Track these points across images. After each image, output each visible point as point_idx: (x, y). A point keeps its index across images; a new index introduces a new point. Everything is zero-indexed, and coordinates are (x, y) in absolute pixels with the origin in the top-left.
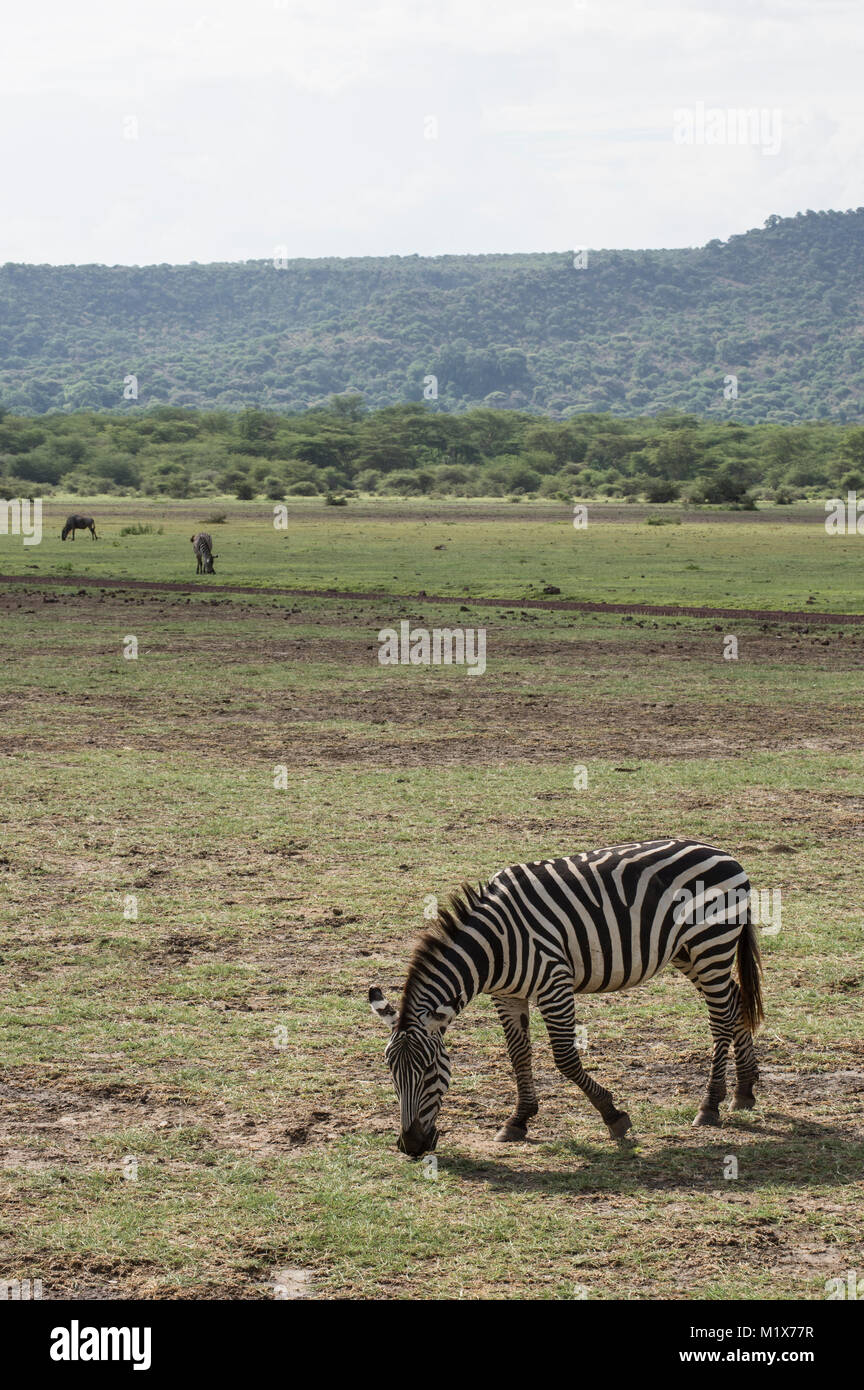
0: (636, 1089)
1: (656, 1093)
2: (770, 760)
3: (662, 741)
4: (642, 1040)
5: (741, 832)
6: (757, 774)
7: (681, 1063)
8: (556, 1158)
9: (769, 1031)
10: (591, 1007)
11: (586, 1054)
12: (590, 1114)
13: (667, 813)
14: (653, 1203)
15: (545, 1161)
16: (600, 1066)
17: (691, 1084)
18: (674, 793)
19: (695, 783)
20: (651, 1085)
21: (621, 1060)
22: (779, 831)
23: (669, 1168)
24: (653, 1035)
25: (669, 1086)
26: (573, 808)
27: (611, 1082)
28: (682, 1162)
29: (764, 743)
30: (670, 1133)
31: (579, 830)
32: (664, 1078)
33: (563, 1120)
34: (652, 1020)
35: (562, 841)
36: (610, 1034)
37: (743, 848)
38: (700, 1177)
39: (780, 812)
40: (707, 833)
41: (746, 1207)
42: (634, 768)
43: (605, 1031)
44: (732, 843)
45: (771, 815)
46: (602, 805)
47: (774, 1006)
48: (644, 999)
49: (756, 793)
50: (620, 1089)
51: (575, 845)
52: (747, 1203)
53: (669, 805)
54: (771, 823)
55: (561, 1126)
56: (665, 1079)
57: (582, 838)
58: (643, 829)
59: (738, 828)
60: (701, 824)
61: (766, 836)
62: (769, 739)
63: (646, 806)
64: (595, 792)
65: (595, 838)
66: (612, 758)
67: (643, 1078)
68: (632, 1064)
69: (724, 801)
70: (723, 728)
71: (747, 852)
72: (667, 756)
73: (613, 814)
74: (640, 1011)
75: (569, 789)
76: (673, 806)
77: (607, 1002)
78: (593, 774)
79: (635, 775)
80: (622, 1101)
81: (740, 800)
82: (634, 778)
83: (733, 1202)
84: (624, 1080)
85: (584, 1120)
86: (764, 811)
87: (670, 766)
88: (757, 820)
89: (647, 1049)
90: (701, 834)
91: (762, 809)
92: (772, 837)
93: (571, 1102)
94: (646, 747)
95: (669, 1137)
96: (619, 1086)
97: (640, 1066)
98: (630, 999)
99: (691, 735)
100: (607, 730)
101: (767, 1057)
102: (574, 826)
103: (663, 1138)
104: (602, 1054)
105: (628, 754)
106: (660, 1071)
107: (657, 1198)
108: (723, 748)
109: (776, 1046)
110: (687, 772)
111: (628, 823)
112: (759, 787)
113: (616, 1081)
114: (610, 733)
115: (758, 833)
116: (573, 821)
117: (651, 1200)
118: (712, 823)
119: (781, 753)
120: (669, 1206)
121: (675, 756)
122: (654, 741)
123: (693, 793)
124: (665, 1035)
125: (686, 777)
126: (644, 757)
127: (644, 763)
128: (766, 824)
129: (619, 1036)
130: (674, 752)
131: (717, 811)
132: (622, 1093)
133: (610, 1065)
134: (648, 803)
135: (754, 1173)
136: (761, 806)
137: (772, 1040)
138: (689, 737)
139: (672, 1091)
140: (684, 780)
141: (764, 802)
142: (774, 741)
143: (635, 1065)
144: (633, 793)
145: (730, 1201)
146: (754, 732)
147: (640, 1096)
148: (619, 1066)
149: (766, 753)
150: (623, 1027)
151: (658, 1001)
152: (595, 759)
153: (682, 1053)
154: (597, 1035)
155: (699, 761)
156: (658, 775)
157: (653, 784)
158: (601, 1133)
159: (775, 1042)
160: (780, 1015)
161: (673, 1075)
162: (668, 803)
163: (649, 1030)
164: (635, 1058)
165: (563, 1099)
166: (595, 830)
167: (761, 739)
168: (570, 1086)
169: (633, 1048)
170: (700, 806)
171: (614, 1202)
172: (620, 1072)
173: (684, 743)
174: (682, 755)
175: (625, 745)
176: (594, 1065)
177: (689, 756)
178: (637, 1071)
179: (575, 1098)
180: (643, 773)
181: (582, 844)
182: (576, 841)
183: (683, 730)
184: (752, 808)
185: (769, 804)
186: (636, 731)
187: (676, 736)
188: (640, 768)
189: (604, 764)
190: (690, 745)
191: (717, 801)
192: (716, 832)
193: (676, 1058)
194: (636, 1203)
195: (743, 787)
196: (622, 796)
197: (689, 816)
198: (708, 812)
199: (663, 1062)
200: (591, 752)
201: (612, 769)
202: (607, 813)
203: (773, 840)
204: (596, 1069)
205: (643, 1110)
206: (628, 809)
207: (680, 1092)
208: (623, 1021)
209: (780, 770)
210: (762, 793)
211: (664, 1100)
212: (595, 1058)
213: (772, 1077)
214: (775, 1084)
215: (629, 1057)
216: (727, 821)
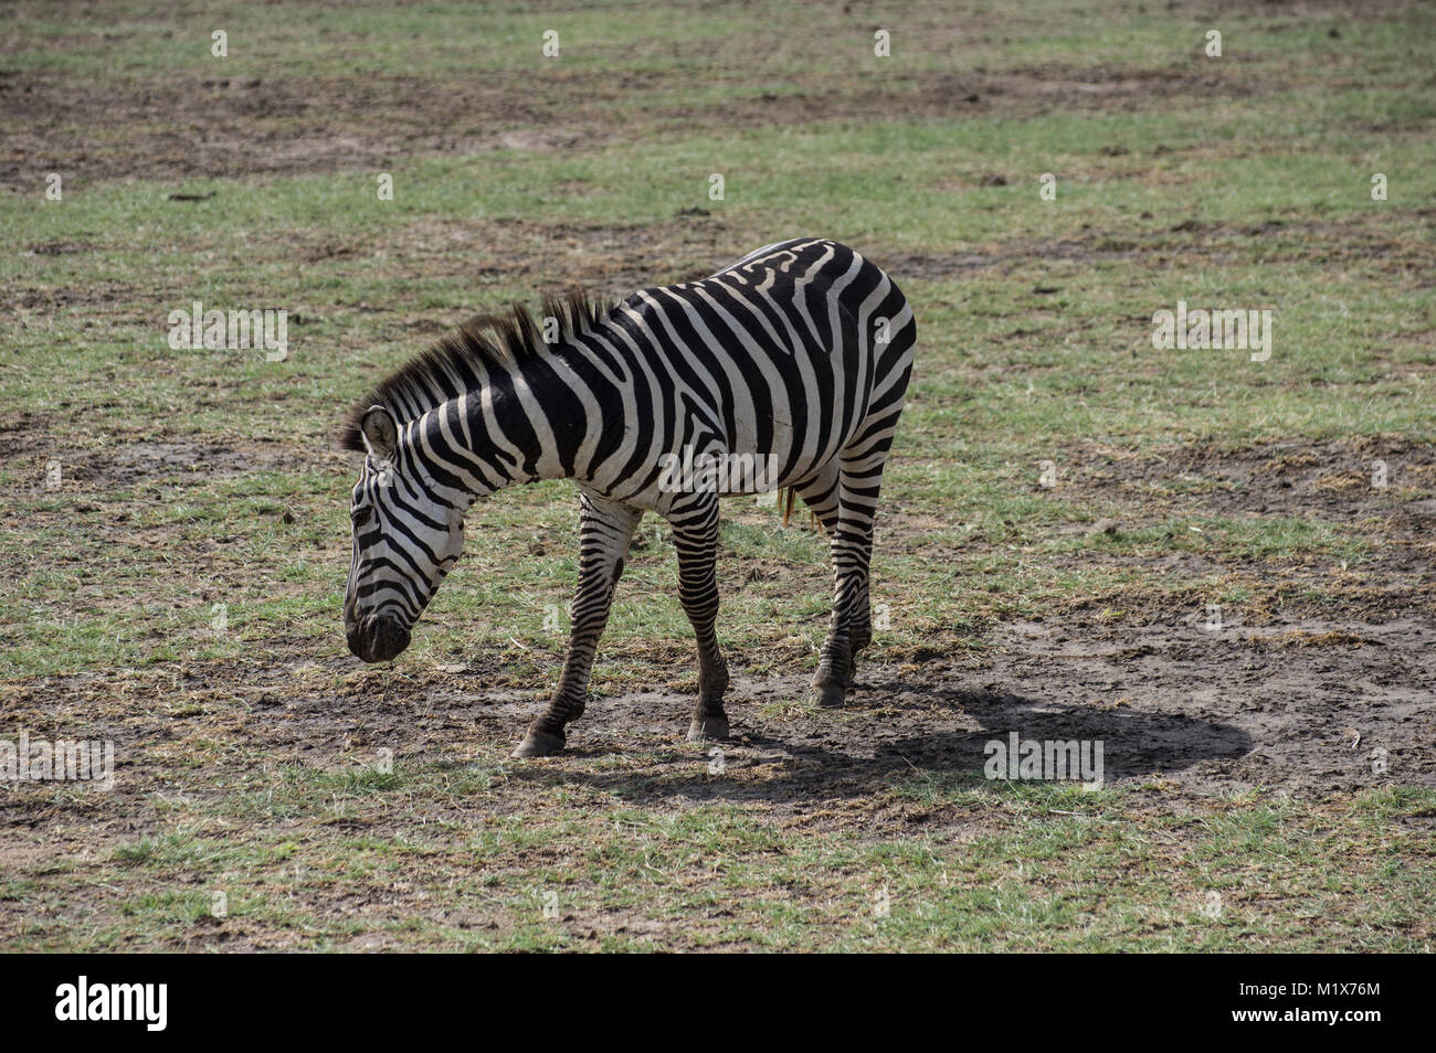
0: (275, 743)
1: (310, 747)
2: (446, 171)
3: (248, 145)
4: (275, 659)
5: (408, 296)
6: (428, 195)
7: (350, 694)
8: (143, 869)
9: (500, 632)
10: (177, 606)
11: (178, 689)
12: (197, 791)
13: (273, 268)
14: (328, 935)
15: (125, 876)
16: (205, 707)
17: (372, 729)
18: (281, 234)
19: (316, 215)
20: (300, 736)
21: (242, 695)
22: (476, 291)
23: (349, 873)
24: (292, 650)
25: (332, 737)
26: (101, 268)
27: (229, 733)
28: (371, 862)
29: (432, 141)
30: (343, 815)
31: (117, 306)
32: (322, 722)
33: (150, 804)
34: (289, 624)
35: (89, 325)
36: (217, 652)
37: (417, 324)
38: (404, 887)
39: (474, 260)
40: (349, 301)
41: (492, 934)
42: (204, 193)
43: (206, 648)
44: (395, 316)
45: (458, 265)
46: (154, 260)
47: (501, 589)
48: (271, 589)
49: (429, 229)
50: (247, 745)
51: (114, 331)
52: (494, 926)
53: (274, 254)
54: (461, 279)
55: (146, 815)
56: (324, 724)
57: (125, 318)
58: (233, 298)
59: (403, 290)
60: (337, 285)
61: (455, 302)
62: (441, 135)
63: (234, 259)
64: (140, 238)
65: (148, 317)
66: (162, 179)
67: (284, 723)
68: (263, 702)
69: (372, 245)
70: (356, 119)
71: (426, 330)
72: (260, 170)
73: (174, 275)
74: (268, 609)
75: (90, 234)
76: (284, 257)
77: (205, 598)
78: (130, 207)
79: (206, 205)
80: (251, 766)
81: (400, 242)
82: (205, 211)
83: (468, 927)
84: (250, 728)
85: (187, 801)
86: (447, 259)
87: (269, 188)
88: (436, 274)
89: (287, 675)
90: (339, 302)
91: (441, 255)
92: (465, 302)
93: (161, 772)
94: (222, 156)
95: (343, 821)
96: (243, 739)
97: (277, 704)
98: (245, 590)
99: (300, 133)
100: (146, 129)
101: (501, 677)
102: (108, 298)
103: (332, 824)
104: (205, 686)
105: (189, 169)
106: (314, 710)
107: (333, 927)
108: (359, 154)
109: (515, 657)
110: (300, 196)
111: (206, 289)
112: (432, 217)
113: (236, 731)
114: (152, 135)
115: (440, 296)
116: (105, 288)
117: (322, 931)
118: (356, 283)
119: (464, 159)
120: (356, 939)
121: (274, 170)
122: (233, 145)
123: (314, 234)
124: (315, 648)
125: (299, 206)
126: (219, 174)
127: (220, 184)
128: (452, 280)
129: (234, 653)
130: (272, 163)
131: (363, 261)
132: (251, 752)
133: (223, 705)
134: (236, 253)
135: (500, 874)
136: (439, 251)
137: (506, 647)
138: (297, 136)
139: (338, 743)
140: (296, 211)
141: (445, 243)
142: (448, 138)
143: (267, 703)
144: (208, 236)
145: (462, 926)
146: (411, 123)
147: (282, 754)
148: (239, 706)
149: (438, 160)
150: (238, 638)
151: (294, 592)
152: (130, 181)
153: (350, 678)
154: (193, 654)
155: (321, 178)
156: (248, 205)
157: (242, 219)
158: (220, 821)
159: (511, 650)
160: (515, 604)
161: (337, 716)
162: (272, 251)
163: (285, 642)
164: (266, 690)
165: (146, 768)
166: (148, 304)
167: (426, 135)
168: (155, 744)
169: (261, 674)
170: (331, 254)
171: (257, 940)
172: (242, 716)
173: (287, 147)
174: (287, 168)
175: (181, 154)
176: (195, 707)
177: (300, 170)
178: (271, 712)
179: (166, 765)
180: (221, 201)
181: (126, 329)
182: (115, 324)
183: (285, 125)
184: (424, 255)
185: (453, 247)
186: (198, 129)
187: (272, 136)
188: (214, 194)
189: (148, 188)
190: (300, 149)
191: (360, 245)
192: (364, 298)
193: (339, 686)
194: (298, 938)
195: (404, 219)
196: (189, 244)
197: (313, 273)
198: (345, 264)
199: (316, 695)
200: (122, 169)
201: (165, 197)
202: (165, 274)
203: (467, 307)
204: (199, 713)
205: (292, 777)
206: (202, 265)
207: (354, 744)
208: (236, 628)
209: (466, 187)
210: (440, 227)
211: (326, 759)
212: (194, 694)
213: (513, 709)
214: (520, 722)
215: (256, 689)
216: (381, 278)
